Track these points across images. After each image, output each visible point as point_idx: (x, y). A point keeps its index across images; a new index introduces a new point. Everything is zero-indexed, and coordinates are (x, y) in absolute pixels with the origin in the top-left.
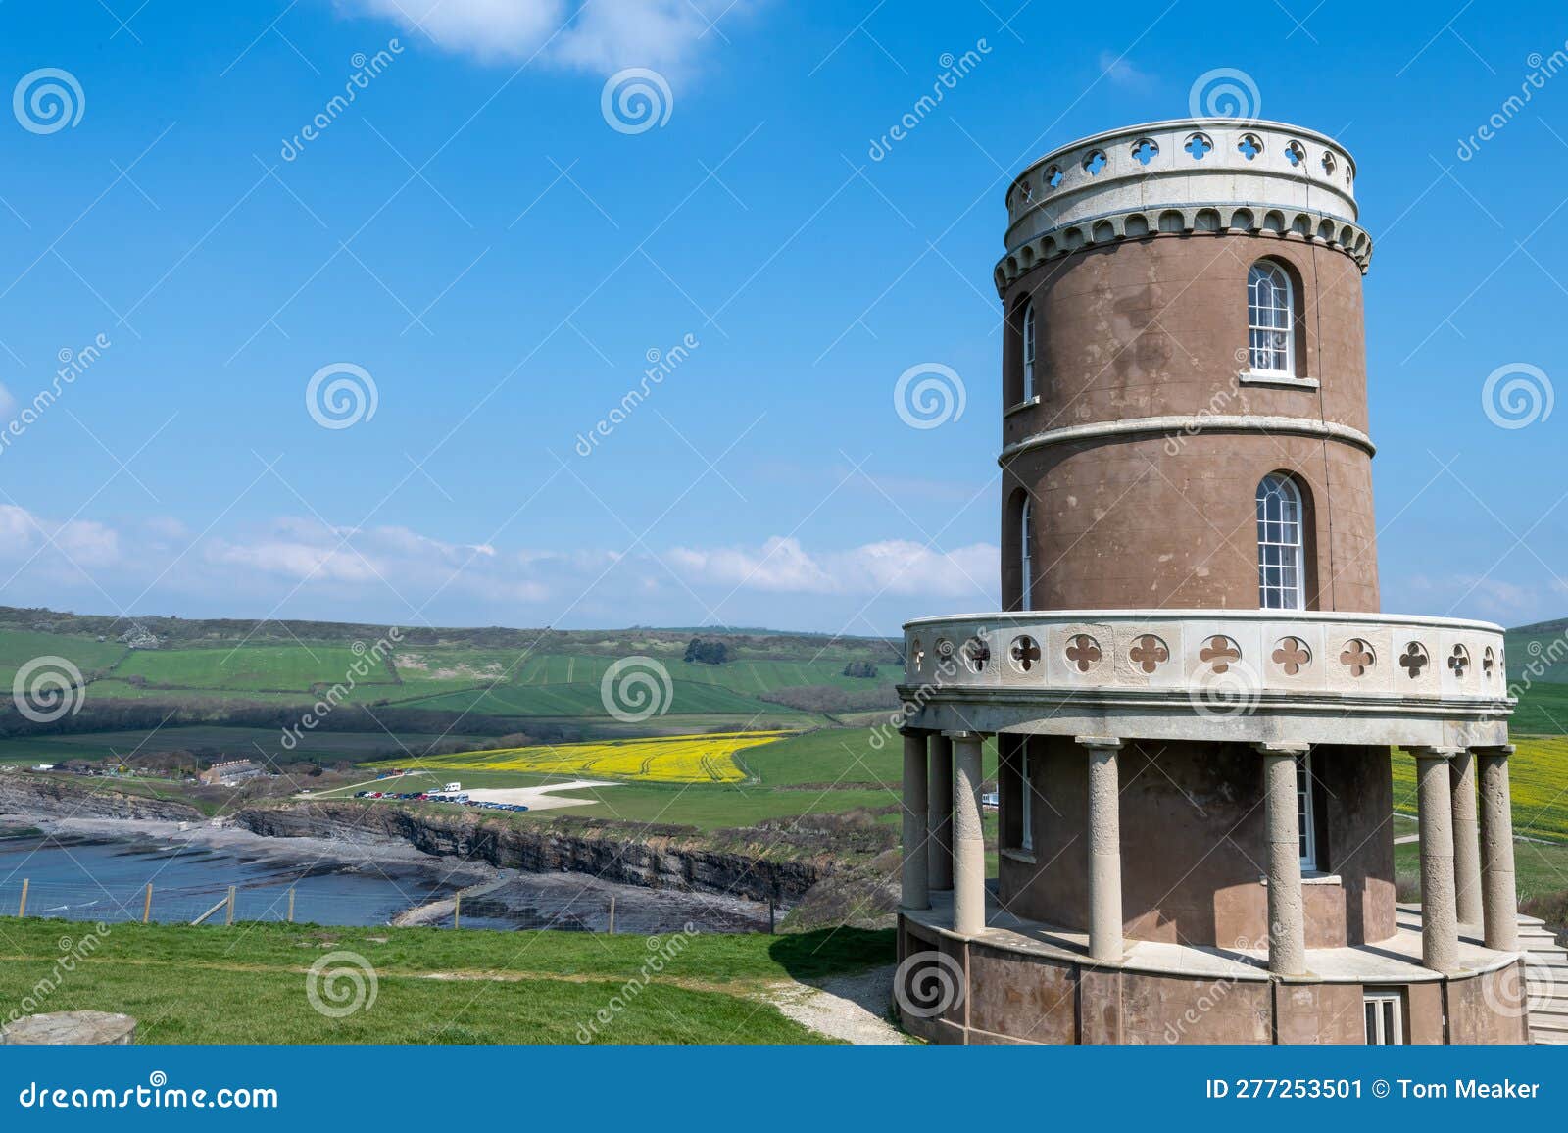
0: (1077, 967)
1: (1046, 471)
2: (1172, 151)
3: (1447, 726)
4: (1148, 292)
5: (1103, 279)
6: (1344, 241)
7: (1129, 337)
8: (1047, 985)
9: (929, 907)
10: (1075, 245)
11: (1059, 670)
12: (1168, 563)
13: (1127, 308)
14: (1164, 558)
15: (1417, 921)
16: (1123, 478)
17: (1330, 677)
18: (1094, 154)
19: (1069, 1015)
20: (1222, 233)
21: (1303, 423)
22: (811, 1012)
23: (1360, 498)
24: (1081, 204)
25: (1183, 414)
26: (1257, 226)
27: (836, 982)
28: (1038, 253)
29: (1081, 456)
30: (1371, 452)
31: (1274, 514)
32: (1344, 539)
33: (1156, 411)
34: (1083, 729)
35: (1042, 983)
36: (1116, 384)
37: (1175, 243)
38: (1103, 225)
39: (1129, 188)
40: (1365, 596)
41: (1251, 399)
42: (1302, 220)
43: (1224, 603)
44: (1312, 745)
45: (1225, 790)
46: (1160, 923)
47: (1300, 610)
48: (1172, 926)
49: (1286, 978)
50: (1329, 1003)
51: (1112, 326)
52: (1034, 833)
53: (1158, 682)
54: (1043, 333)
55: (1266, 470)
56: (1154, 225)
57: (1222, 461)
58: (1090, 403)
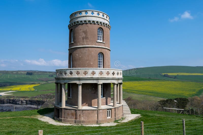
0: (76, 110)
1: (74, 51)
2: (89, 13)
3: (117, 81)
4: (86, 30)
5: (81, 28)
6: (108, 27)
7: (84, 35)
8: (73, 112)
9: (58, 104)
10: (78, 24)
11: (75, 75)
12: (88, 63)
13: (84, 32)
14: (87, 62)
15: (113, 102)
16: (83, 52)
17: (105, 76)
18: (80, 13)
19: (75, 116)
20: (95, 24)
21: (103, 47)
22: (43, 119)
23: (109, 56)
24: (79, 19)
26: (99, 24)
27: (46, 115)
28: (74, 24)
29: (78, 50)
30: (110, 51)
31: (100, 57)
32: (107, 60)
33: (87, 45)
34: (77, 82)
36: (83, 41)
37: (90, 25)
38: (81, 21)
39: (84, 17)
40: (109, 67)
41: (98, 44)
42: (104, 23)
43: (94, 67)
44: (103, 83)
45: (94, 89)
46: (86, 104)
47: (102, 68)
48: (87, 104)
49: (99, 109)
50: (104, 111)
51: (82, 34)
52: (72, 94)
53: (86, 76)
54: (74, 34)
55: (99, 52)
56: (87, 22)
57: (94, 51)
58: (79, 43)
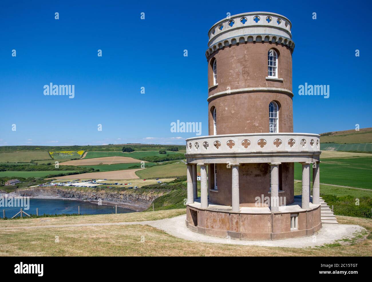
0: (230, 214)
1: (220, 102)
4: (245, 57)
5: (234, 54)
6: (289, 45)
7: (239, 68)
10: (226, 45)
11: (225, 148)
12: (249, 123)
13: (239, 61)
14: (248, 122)
16: (239, 103)
17: (285, 147)
18: (231, 21)
19: (228, 224)
20: (262, 42)
21: (279, 89)
25: (252, 87)
26: (270, 40)
28: (217, 47)
31: (272, 111)
33: (246, 86)
34: (231, 162)
35: (222, 217)
36: (237, 80)
37: (251, 44)
38: (234, 40)
39: (240, 30)
41: (268, 84)
42: (280, 39)
43: (261, 132)
47: (278, 133)
49: (275, 213)
50: (283, 217)
51: (236, 65)
53: (248, 150)
55: (271, 101)
56: (246, 40)
57: (262, 98)
58: (231, 85)
